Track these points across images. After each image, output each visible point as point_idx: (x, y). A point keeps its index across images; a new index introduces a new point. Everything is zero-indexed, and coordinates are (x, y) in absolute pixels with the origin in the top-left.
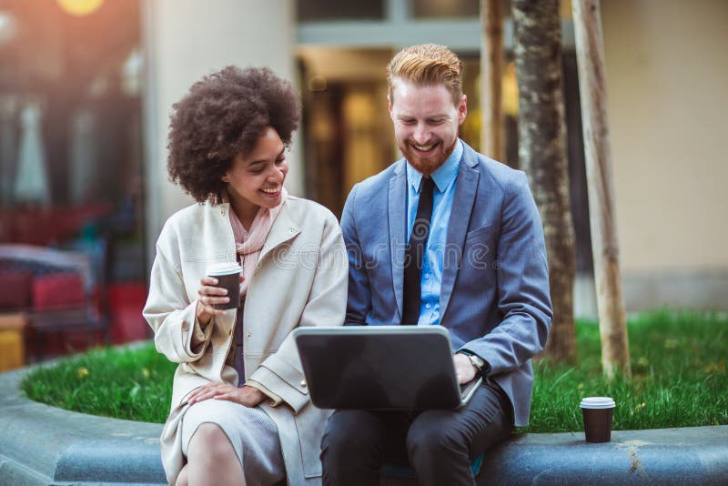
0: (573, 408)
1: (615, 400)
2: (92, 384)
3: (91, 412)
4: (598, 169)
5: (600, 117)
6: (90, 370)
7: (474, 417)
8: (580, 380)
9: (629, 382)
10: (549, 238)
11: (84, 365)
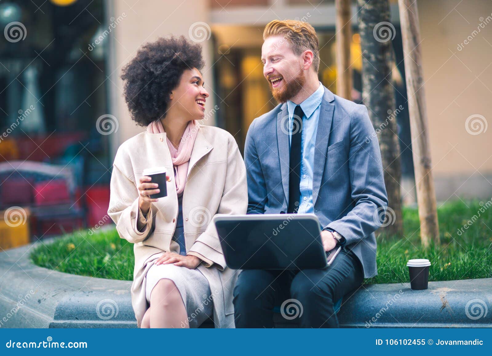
0: (402, 266)
1: (430, 261)
2: (78, 254)
3: (77, 273)
4: (417, 106)
5: (417, 70)
6: (76, 246)
7: (335, 273)
8: (406, 248)
9: (439, 249)
10: (383, 152)
11: (71, 241)
